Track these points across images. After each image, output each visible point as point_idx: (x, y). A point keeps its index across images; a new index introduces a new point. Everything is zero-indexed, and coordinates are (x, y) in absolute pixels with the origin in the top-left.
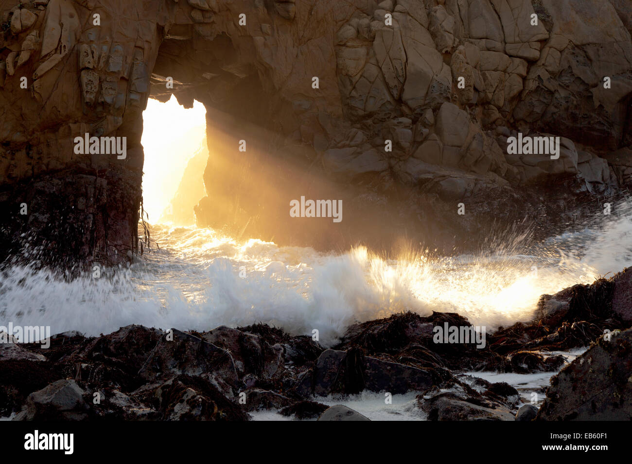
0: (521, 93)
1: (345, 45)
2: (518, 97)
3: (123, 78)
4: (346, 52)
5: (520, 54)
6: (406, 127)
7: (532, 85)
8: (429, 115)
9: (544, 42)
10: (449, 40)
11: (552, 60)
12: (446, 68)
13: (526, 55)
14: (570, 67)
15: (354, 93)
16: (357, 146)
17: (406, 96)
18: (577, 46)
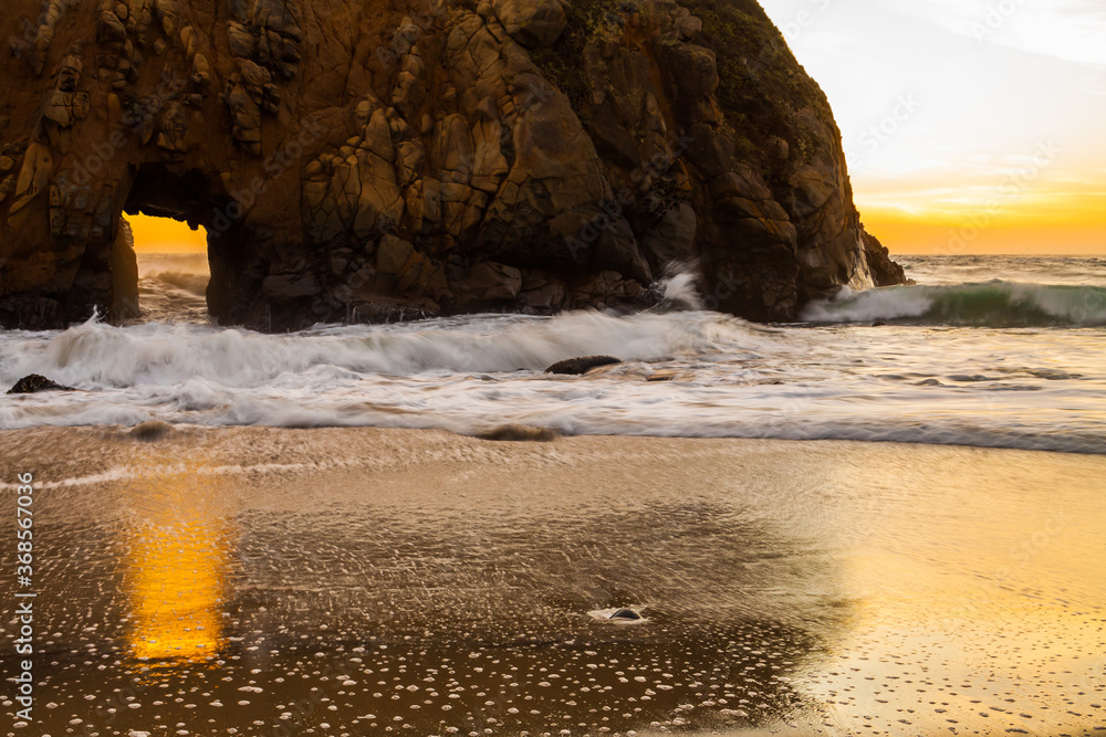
0: (477, 224)
1: (308, 179)
2: (476, 227)
3: (88, 214)
4: (309, 186)
5: (481, 187)
6: (344, 257)
7: (488, 217)
8: (369, 246)
9: (503, 176)
10: (407, 174)
11: (508, 194)
12: (401, 201)
13: (485, 188)
14: (527, 200)
15: (313, 224)
16: (297, 273)
17: (356, 227)
18: (537, 180)
